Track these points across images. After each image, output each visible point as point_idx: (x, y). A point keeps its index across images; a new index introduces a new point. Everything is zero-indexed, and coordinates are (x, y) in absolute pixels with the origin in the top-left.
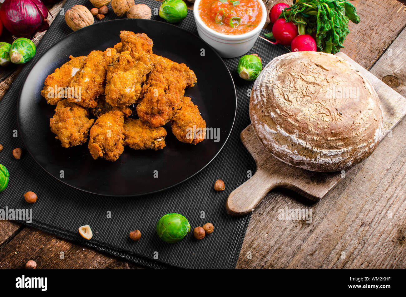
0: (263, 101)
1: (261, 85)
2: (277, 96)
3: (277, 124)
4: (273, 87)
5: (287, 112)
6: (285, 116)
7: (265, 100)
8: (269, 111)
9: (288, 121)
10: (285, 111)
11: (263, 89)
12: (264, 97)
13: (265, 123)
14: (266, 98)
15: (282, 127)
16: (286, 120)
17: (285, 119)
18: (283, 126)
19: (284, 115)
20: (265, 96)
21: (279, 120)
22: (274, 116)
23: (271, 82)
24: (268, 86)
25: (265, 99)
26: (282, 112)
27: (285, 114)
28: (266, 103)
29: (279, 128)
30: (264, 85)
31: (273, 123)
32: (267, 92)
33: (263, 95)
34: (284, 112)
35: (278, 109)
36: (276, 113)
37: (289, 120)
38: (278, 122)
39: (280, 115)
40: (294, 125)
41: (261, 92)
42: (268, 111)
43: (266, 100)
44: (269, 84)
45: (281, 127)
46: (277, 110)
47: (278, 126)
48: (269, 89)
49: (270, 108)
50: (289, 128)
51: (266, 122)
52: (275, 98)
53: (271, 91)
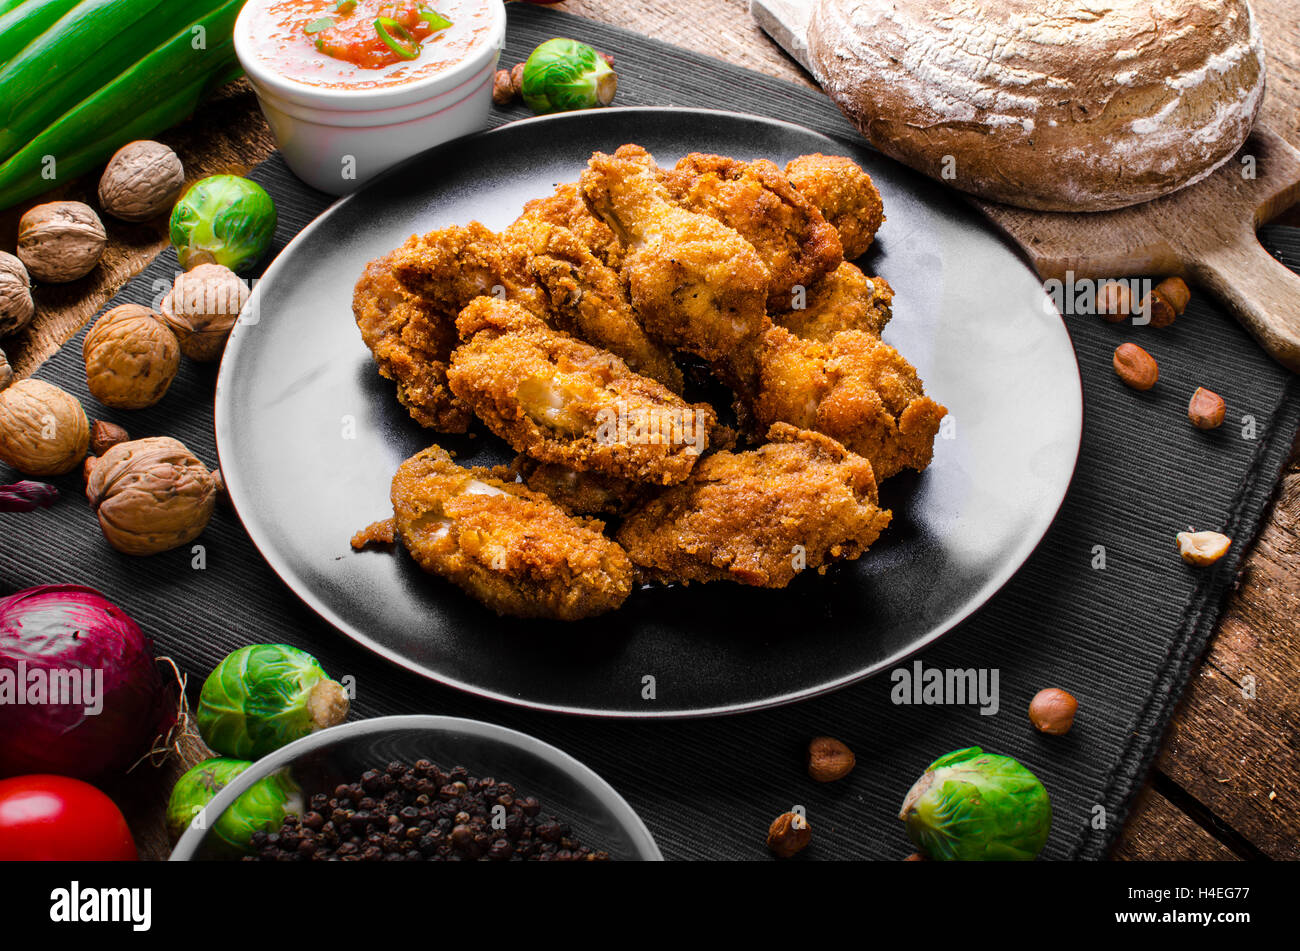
0: (1054, 91)
1: (988, 80)
2: (1072, 38)
3: (1158, 81)
4: (1028, 40)
5: (1140, 31)
6: (1152, 42)
7: (1054, 82)
8: (1107, 83)
9: (1169, 43)
10: (1136, 36)
11: (1010, 75)
12: (1043, 81)
13: (1128, 121)
14: (1052, 75)
15: (1176, 72)
16: (1165, 49)
17: (1160, 46)
18: (1176, 67)
19: (1147, 42)
20: (1042, 76)
21: (1155, 66)
22: (1135, 73)
23: (1001, 40)
24: (1012, 52)
25: (1054, 79)
26: (1135, 43)
27: (1147, 39)
28: (1070, 84)
29: (1176, 84)
30: (994, 68)
31: (1148, 90)
32: (1031, 65)
33: (1031, 84)
34: (1138, 38)
35: (1118, 50)
36: (1128, 62)
37: (1169, 38)
38: (1157, 72)
39: (1142, 55)
40: (1188, 35)
41: (1012, 88)
42: (1103, 85)
43: (1059, 77)
44: (1006, 48)
45: (1174, 74)
46: (1121, 55)
47: (1169, 80)
48: (1025, 54)
49: (1097, 76)
50: (1190, 53)
51: (1125, 118)
52: (1077, 44)
53: (1037, 50)
